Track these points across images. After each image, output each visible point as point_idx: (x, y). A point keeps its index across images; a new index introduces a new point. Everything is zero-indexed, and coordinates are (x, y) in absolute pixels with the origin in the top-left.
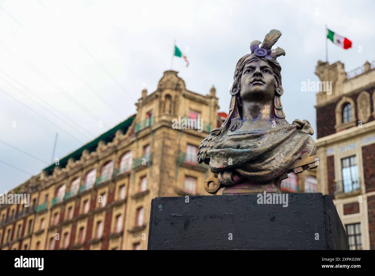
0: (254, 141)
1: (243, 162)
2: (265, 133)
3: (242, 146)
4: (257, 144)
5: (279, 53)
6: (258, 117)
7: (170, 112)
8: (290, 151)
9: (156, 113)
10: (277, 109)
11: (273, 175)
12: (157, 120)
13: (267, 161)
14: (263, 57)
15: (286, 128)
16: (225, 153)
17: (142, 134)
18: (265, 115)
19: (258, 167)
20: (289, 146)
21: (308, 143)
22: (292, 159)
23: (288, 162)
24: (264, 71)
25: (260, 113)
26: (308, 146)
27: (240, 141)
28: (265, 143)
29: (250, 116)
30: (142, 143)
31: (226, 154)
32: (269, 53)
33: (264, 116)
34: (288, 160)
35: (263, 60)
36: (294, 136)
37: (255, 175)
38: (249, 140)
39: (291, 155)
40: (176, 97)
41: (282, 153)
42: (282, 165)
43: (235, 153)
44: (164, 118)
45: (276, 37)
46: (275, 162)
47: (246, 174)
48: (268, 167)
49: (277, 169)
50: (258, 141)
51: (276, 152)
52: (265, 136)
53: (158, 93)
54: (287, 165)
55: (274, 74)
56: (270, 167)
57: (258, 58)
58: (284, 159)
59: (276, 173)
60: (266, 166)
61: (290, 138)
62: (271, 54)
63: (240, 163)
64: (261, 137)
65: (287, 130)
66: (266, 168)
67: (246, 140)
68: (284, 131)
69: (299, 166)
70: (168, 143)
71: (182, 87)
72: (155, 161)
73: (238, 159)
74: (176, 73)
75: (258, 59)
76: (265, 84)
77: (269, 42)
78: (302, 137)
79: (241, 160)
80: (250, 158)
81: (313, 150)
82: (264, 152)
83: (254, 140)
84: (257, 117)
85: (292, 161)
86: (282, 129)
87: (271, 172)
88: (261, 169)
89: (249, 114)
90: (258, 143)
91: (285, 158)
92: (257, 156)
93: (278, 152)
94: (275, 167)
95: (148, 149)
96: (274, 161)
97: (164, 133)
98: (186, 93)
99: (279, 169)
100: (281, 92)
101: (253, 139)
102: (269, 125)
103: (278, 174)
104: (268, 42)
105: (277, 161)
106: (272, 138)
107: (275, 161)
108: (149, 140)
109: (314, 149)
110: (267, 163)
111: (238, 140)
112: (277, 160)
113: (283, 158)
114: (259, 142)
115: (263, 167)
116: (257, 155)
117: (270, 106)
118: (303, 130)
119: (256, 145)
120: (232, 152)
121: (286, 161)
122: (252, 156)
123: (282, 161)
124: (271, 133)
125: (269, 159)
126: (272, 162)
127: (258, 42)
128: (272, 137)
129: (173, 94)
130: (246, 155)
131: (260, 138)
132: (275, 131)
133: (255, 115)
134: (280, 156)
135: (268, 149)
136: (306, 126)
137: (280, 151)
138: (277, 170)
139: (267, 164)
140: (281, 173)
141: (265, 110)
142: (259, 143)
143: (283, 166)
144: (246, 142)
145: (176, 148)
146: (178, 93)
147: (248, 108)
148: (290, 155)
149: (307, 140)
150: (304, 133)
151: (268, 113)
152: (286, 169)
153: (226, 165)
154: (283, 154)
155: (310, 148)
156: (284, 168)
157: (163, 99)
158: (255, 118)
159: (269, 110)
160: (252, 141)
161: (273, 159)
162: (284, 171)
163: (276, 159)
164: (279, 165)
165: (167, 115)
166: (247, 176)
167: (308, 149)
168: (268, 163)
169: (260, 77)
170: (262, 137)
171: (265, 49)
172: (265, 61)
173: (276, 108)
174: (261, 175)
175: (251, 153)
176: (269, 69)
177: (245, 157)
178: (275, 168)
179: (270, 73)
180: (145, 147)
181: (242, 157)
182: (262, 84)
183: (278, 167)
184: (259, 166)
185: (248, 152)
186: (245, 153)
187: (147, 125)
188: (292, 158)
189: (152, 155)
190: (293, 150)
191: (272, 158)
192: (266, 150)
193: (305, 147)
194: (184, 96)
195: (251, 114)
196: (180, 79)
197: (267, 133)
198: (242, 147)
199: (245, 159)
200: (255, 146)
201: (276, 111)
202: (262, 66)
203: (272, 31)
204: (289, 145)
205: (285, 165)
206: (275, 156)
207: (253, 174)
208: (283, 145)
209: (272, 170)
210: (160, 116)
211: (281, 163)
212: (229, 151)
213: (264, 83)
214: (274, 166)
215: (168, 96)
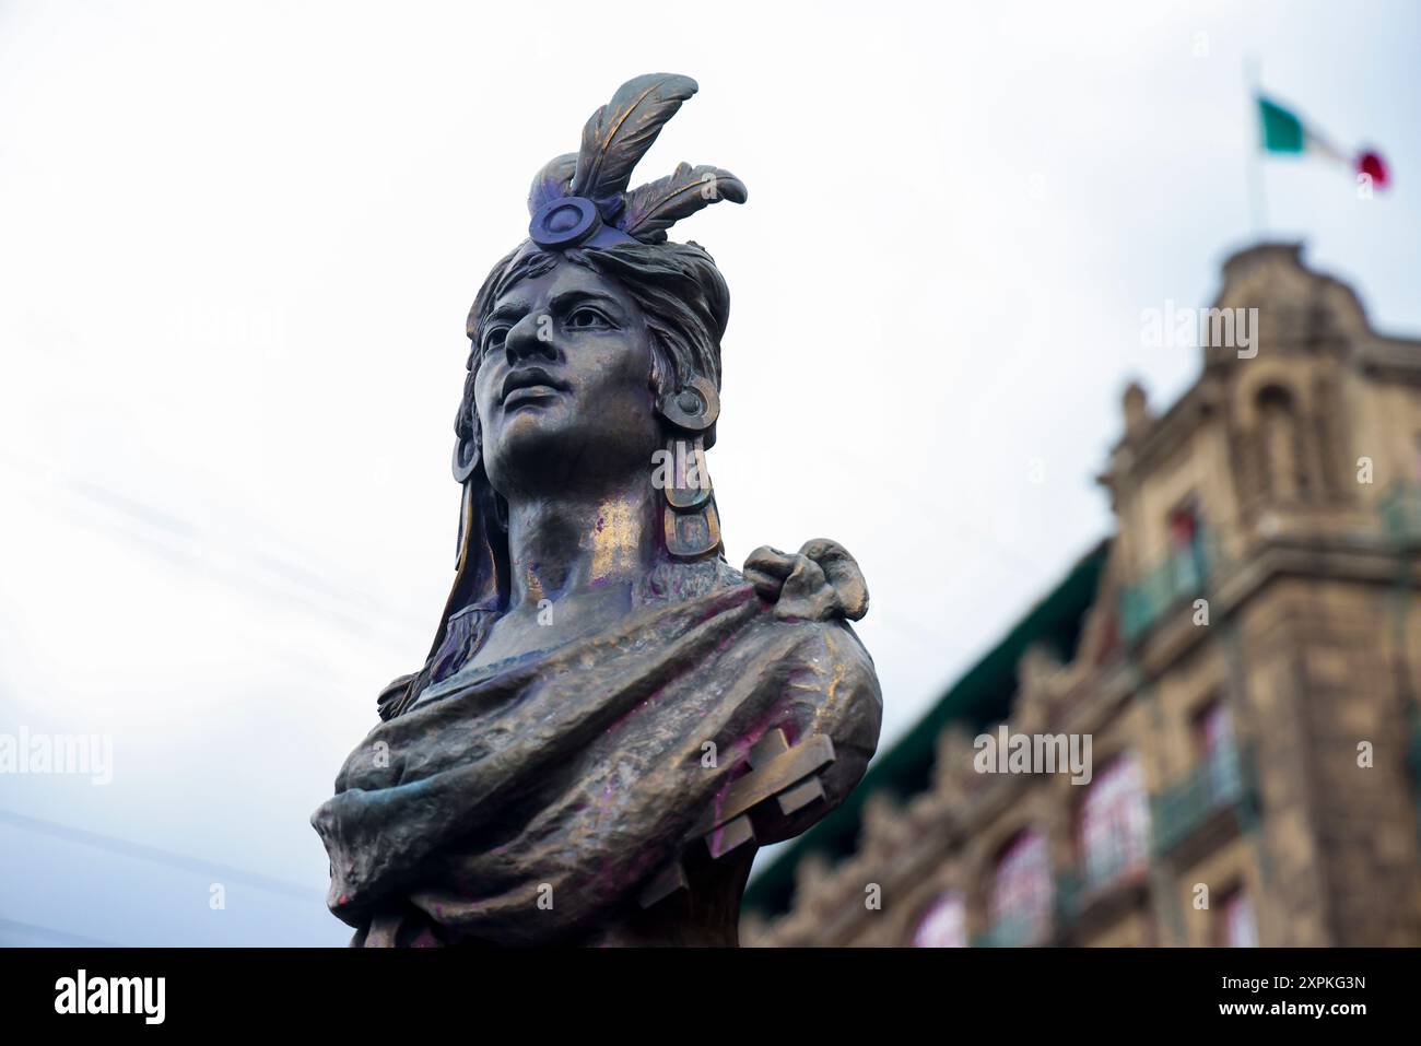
0: (480, 725)
1: (417, 856)
2: (540, 668)
3: (410, 764)
4: (489, 736)
5: (678, 201)
6: (573, 580)
7: (1302, 480)
8: (676, 741)
9: (1220, 506)
10: (680, 512)
11: (584, 891)
12: (1234, 545)
13: (538, 822)
14: (575, 243)
15: (677, 616)
16: (336, 822)
17: (1165, 644)
18: (608, 560)
19: (500, 867)
20: (682, 712)
21: (803, 671)
22: (684, 783)
23: (659, 802)
24: (576, 321)
25: (576, 553)
26: (804, 692)
27: (414, 739)
28: (532, 721)
29: (536, 580)
30: (1178, 697)
31: (340, 826)
32: (612, 218)
33: (600, 567)
34: (656, 797)
35: (571, 261)
36: (726, 651)
37: (489, 910)
38: (459, 725)
39: (676, 761)
40: (1323, 387)
41: (628, 760)
42: (621, 828)
43: (367, 810)
44: (1273, 524)
45: (646, 117)
46: (586, 821)
47: (449, 917)
48: (551, 853)
49: (594, 858)
50: (492, 723)
51: (596, 763)
52: (537, 682)
53: (1213, 392)
54: (653, 821)
55: (648, 321)
56: (560, 852)
57: (546, 254)
58: (635, 795)
59: (600, 877)
60: (539, 853)
61: (706, 666)
62: (628, 217)
63: (407, 864)
64: (519, 696)
65: (687, 620)
66: (539, 863)
67: (443, 728)
68: (666, 633)
69: (734, 814)
70: (1330, 666)
71: (1344, 321)
72: (1276, 787)
73: (390, 844)
74: (1290, 253)
75: (544, 263)
76: (571, 392)
77: (603, 152)
78: (767, 646)
79: (403, 842)
80: (444, 825)
81: (831, 707)
82: (511, 774)
83: (480, 720)
84: (564, 578)
85: (682, 795)
86: (656, 623)
87: (566, 882)
88: (516, 873)
89: (530, 571)
90: (492, 731)
91: (641, 784)
92: (479, 806)
93: (607, 762)
94: (586, 844)
95: (1224, 726)
96: (582, 818)
97: (1292, 614)
98: (1380, 354)
99: (611, 857)
100: (705, 410)
101: (475, 716)
102: (604, 615)
103: (611, 885)
104: (599, 158)
105: (596, 813)
106: (578, 688)
107: (583, 812)
108: (1215, 668)
109: (836, 700)
110: (541, 835)
111: (407, 737)
112: (599, 805)
113: (631, 787)
114: (496, 725)
115: (521, 858)
116: (477, 800)
117: (639, 503)
118: (786, 606)
119: (479, 747)
120: (354, 809)
121: (644, 800)
122: (451, 814)
123: (624, 801)
124: (580, 661)
125: (552, 811)
126: (568, 825)
127: (563, 167)
128: (576, 680)
129: (1299, 373)
130: (420, 811)
131: (513, 701)
132: (604, 646)
133: (557, 571)
134: (616, 779)
135: (535, 755)
136: (801, 575)
137: (620, 753)
138: (597, 862)
139: (545, 841)
140: (632, 877)
141: (609, 528)
142: (500, 731)
143: (630, 836)
144: (441, 739)
145: (1387, 688)
146: (1327, 365)
147: (523, 539)
148: (671, 762)
149: (789, 656)
150: (791, 619)
151: (625, 543)
152: (650, 844)
153: (354, 882)
154: (637, 767)
155: (811, 700)
156: (640, 844)
157: (1245, 414)
158: (561, 588)
159: (636, 525)
160: (471, 724)
161: (577, 807)
162: (644, 858)
163: (593, 799)
164: (605, 830)
165: (1285, 507)
166: (457, 924)
167: (801, 704)
168: (552, 830)
169: (538, 359)
170: (522, 691)
171: (588, 195)
172: (582, 264)
173: (671, 507)
174: (520, 906)
175: (442, 796)
176: (601, 304)
177: (421, 826)
178: (586, 856)
179: (610, 324)
180: (1200, 716)
181: (403, 830)
182: (552, 397)
183: (599, 846)
184: (503, 860)
185: (425, 795)
186: (414, 805)
187: (1187, 579)
188: (682, 776)
189: (1250, 756)
190: (694, 732)
191: (570, 798)
192: (521, 763)
193: (788, 696)
194: (1375, 372)
195: (536, 567)
196: (1324, 281)
197: (552, 665)
198: (412, 769)
199: (422, 838)
200: (478, 751)
201: (670, 523)
202: (557, 295)
203: (627, 92)
204: (687, 704)
205: (642, 826)
206: (582, 787)
207: (481, 907)
208: (643, 712)
209: (571, 869)
210: (1246, 519)
211: (616, 816)
212: (346, 807)
213: (564, 387)
214: (578, 841)
215: (1273, 396)
